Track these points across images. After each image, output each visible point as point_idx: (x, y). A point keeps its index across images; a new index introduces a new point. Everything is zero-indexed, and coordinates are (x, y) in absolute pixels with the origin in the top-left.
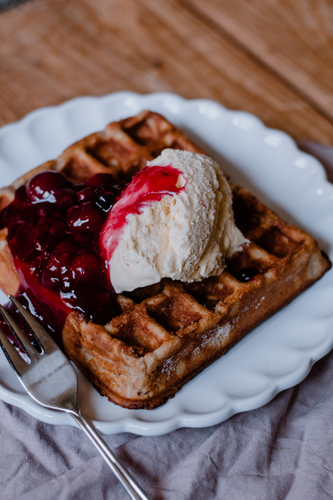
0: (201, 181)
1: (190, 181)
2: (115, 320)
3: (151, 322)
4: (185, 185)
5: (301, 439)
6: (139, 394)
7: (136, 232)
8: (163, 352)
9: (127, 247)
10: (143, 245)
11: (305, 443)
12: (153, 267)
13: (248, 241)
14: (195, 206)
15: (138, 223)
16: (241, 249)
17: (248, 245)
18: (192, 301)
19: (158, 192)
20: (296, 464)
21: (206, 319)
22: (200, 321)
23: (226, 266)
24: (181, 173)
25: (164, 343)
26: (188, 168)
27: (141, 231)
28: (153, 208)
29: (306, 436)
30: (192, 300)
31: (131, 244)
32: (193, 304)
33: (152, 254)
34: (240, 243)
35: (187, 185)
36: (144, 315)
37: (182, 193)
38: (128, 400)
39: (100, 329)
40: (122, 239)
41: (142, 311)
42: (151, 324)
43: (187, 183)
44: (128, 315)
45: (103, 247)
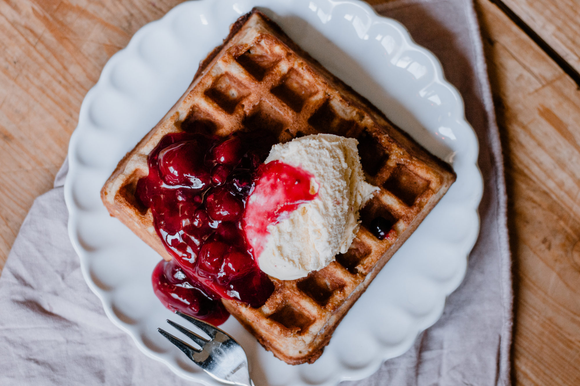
0: (331, 177)
1: (322, 184)
2: (269, 302)
3: (303, 299)
4: (318, 190)
5: (442, 348)
6: (300, 352)
7: (280, 241)
8: (318, 329)
9: (274, 254)
10: (287, 250)
11: (445, 351)
12: (300, 268)
13: (378, 189)
14: (330, 210)
15: (280, 231)
16: (372, 196)
17: (378, 192)
18: (335, 268)
19: (294, 202)
20: (439, 374)
21: (351, 287)
22: (346, 289)
23: (361, 222)
24: (313, 176)
25: (317, 321)
26: (319, 166)
27: (284, 238)
28: (292, 218)
29: (446, 345)
30: (335, 266)
31: (277, 253)
32: (337, 270)
33: (297, 256)
34: (371, 192)
35: (320, 189)
36: (295, 292)
37: (316, 200)
38: (291, 358)
39: (259, 316)
40: (267, 247)
41: (293, 287)
42: (302, 301)
43: (319, 187)
44: (281, 294)
45: (249, 244)
